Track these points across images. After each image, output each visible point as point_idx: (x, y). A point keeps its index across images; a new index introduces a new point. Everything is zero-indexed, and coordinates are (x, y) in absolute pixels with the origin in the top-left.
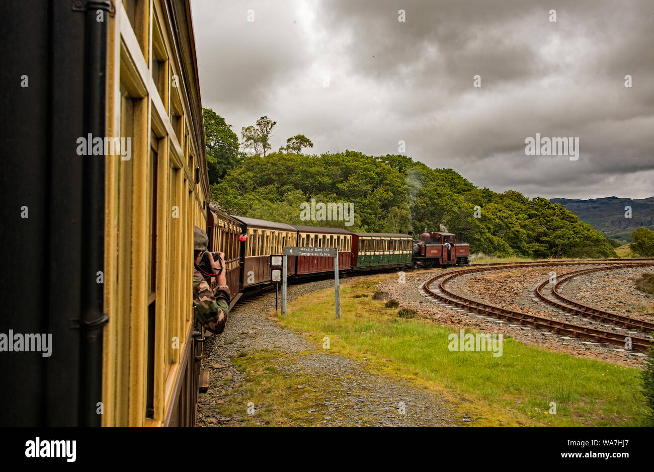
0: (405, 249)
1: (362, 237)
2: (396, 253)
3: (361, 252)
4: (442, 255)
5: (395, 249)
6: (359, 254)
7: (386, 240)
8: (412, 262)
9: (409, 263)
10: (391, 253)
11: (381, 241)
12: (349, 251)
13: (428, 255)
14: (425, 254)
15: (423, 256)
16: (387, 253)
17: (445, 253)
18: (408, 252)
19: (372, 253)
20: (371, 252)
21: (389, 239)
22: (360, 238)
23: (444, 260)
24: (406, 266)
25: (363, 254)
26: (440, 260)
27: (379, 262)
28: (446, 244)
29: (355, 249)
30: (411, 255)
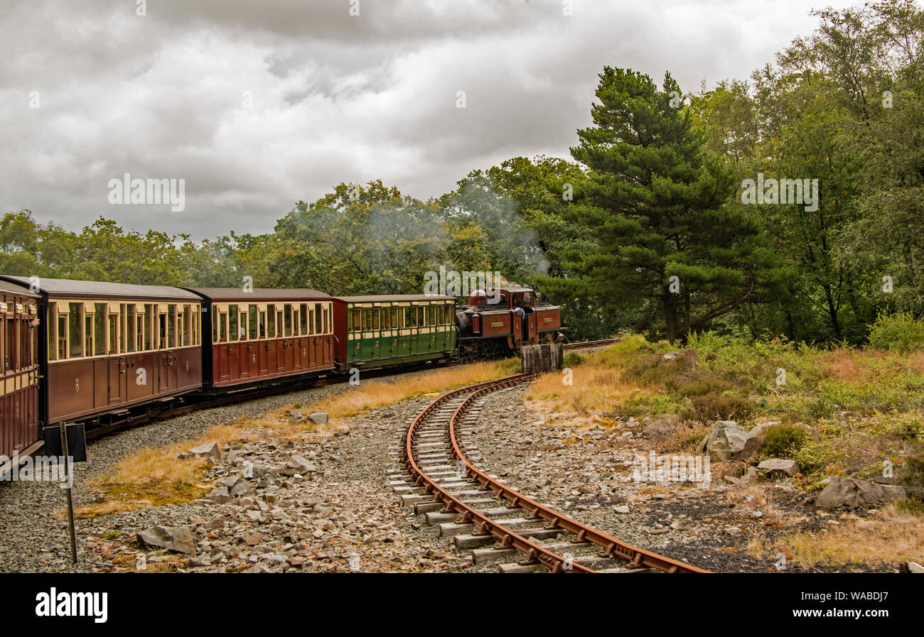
0: (442, 323)
1: (353, 303)
2: (425, 331)
3: (354, 334)
4: (512, 331)
5: (421, 323)
6: (351, 337)
7: (402, 308)
8: (457, 347)
9: (451, 349)
10: (414, 332)
11: (393, 309)
12: (329, 333)
13: (487, 334)
14: (481, 329)
15: (477, 335)
16: (405, 333)
17: (517, 327)
18: (448, 329)
19: (377, 335)
20: (373, 332)
21: (408, 304)
22: (350, 306)
23: (516, 339)
24: (446, 356)
25: (358, 337)
26: (510, 340)
27: (391, 351)
28: (518, 309)
29: (341, 326)
30: (453, 336)
